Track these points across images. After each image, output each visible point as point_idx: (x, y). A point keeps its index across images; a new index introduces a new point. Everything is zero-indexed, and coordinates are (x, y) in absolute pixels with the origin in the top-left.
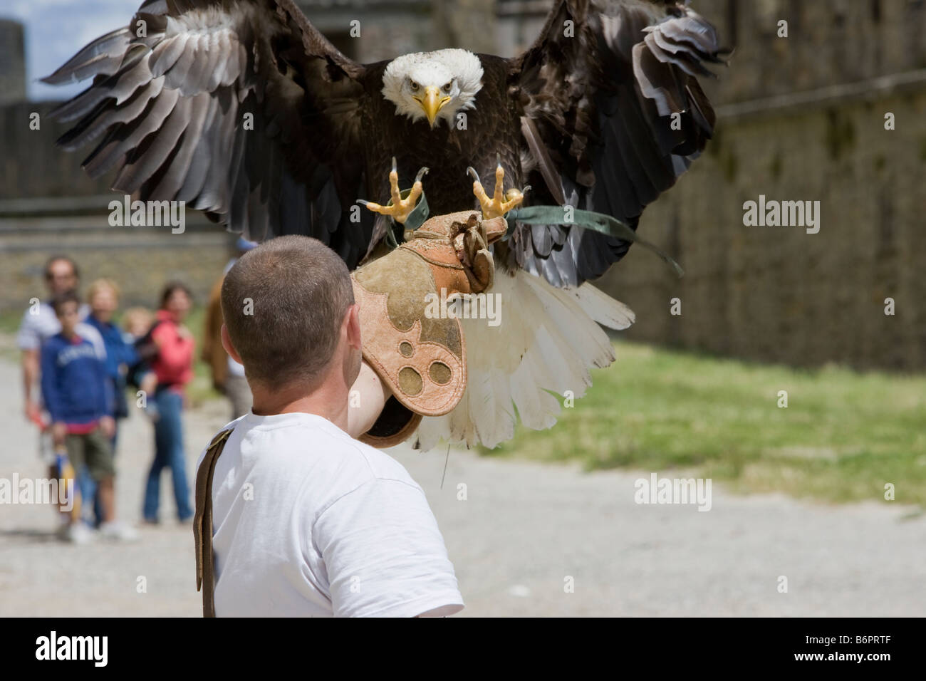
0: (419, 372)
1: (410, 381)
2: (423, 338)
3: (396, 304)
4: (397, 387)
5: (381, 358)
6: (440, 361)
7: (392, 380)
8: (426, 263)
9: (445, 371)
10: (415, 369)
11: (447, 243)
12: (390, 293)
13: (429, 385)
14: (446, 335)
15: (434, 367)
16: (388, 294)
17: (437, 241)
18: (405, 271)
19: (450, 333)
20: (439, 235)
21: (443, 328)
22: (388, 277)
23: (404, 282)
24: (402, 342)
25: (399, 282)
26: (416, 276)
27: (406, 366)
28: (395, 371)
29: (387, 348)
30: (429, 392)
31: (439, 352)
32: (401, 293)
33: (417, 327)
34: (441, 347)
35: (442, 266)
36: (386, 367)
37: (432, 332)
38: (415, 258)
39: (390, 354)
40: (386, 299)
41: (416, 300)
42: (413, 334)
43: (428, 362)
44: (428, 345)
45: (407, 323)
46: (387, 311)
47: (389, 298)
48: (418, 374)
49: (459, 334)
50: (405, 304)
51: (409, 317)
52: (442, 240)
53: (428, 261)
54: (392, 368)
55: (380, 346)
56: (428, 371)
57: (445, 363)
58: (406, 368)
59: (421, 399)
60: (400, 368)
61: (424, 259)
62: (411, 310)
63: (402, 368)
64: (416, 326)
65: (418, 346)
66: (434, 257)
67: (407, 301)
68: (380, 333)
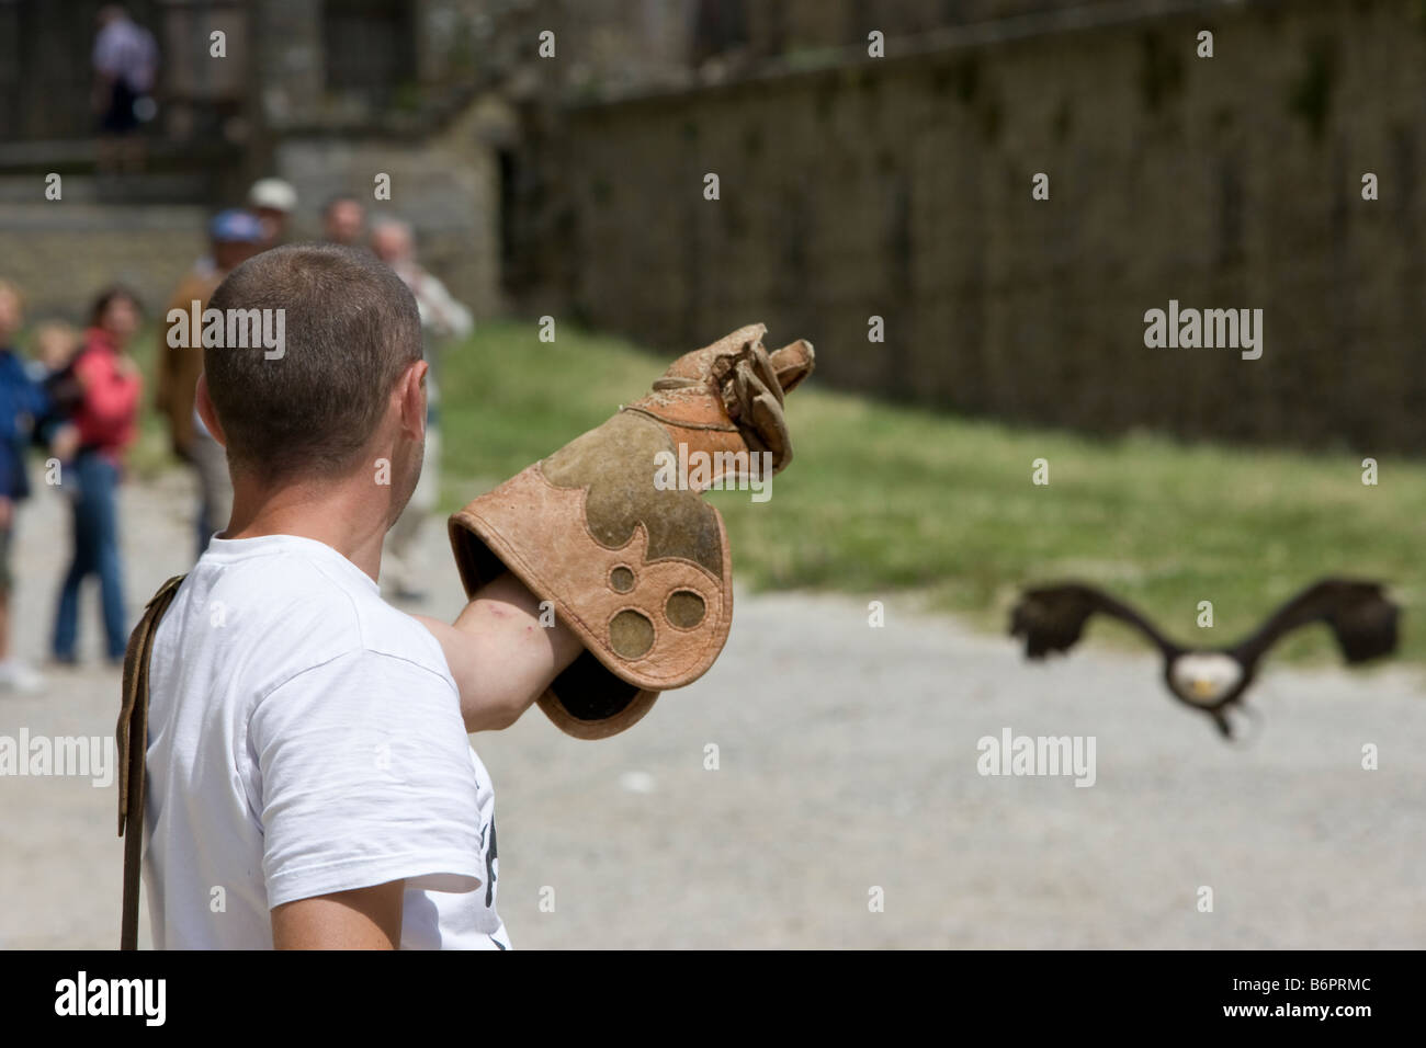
0: (647, 614)
1: (631, 633)
2: (653, 554)
3: (602, 503)
4: (608, 649)
5: (576, 602)
6: (686, 589)
7: (597, 637)
8: (661, 425)
9: (694, 604)
10: (640, 610)
11: (702, 392)
12: (593, 485)
13: (667, 632)
14: (694, 542)
15: (676, 600)
16: (588, 487)
17: (684, 390)
18: (621, 443)
19: (701, 537)
20: (688, 380)
21: (688, 529)
22: (592, 458)
23: (618, 464)
24: (615, 567)
25: (609, 464)
26: (638, 450)
27: (624, 608)
28: (603, 622)
29: (586, 583)
30: (663, 646)
31: (682, 573)
32: (610, 481)
33: (640, 538)
34: (686, 563)
35: (692, 428)
36: (583, 617)
37: (667, 540)
38: (643, 421)
39: (594, 591)
40: (586, 496)
41: (638, 490)
42: (632, 552)
43: (663, 594)
44: (662, 564)
45: (622, 533)
46: (585, 518)
47: (590, 493)
48: (646, 619)
49: (719, 535)
50: (616, 500)
51: (624, 523)
52: (693, 389)
53: (664, 422)
54: (597, 617)
55: (574, 581)
56: (664, 609)
57: (693, 590)
58: (621, 613)
59: (653, 662)
60: (612, 613)
61: (657, 419)
62: (628, 509)
63: (616, 613)
64: (639, 534)
65: (644, 569)
66: (676, 415)
67: (621, 495)
68: (573, 559)
